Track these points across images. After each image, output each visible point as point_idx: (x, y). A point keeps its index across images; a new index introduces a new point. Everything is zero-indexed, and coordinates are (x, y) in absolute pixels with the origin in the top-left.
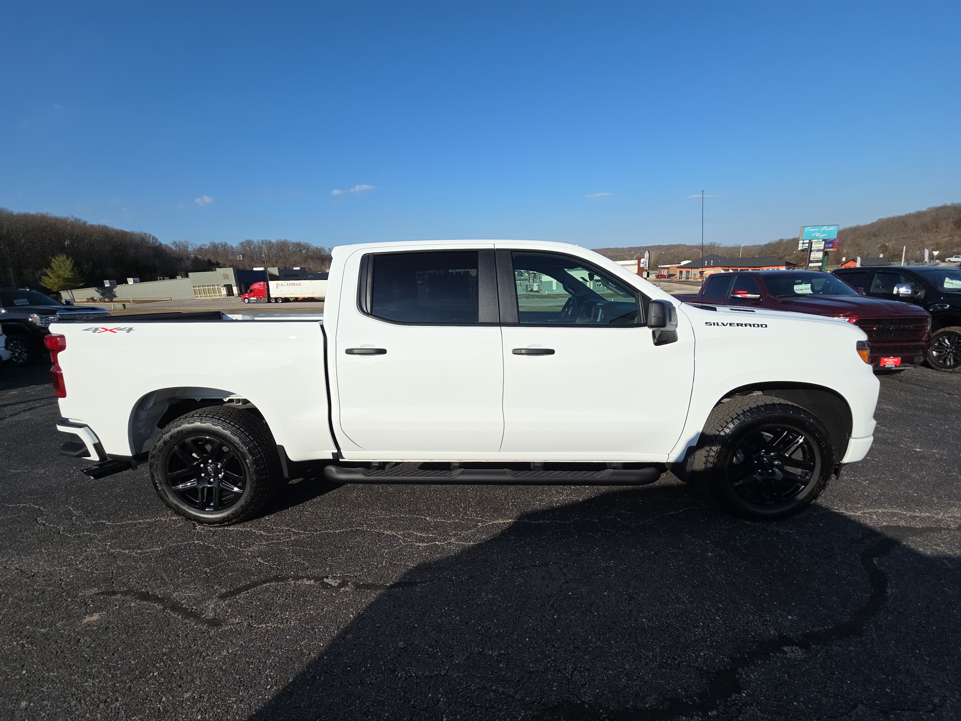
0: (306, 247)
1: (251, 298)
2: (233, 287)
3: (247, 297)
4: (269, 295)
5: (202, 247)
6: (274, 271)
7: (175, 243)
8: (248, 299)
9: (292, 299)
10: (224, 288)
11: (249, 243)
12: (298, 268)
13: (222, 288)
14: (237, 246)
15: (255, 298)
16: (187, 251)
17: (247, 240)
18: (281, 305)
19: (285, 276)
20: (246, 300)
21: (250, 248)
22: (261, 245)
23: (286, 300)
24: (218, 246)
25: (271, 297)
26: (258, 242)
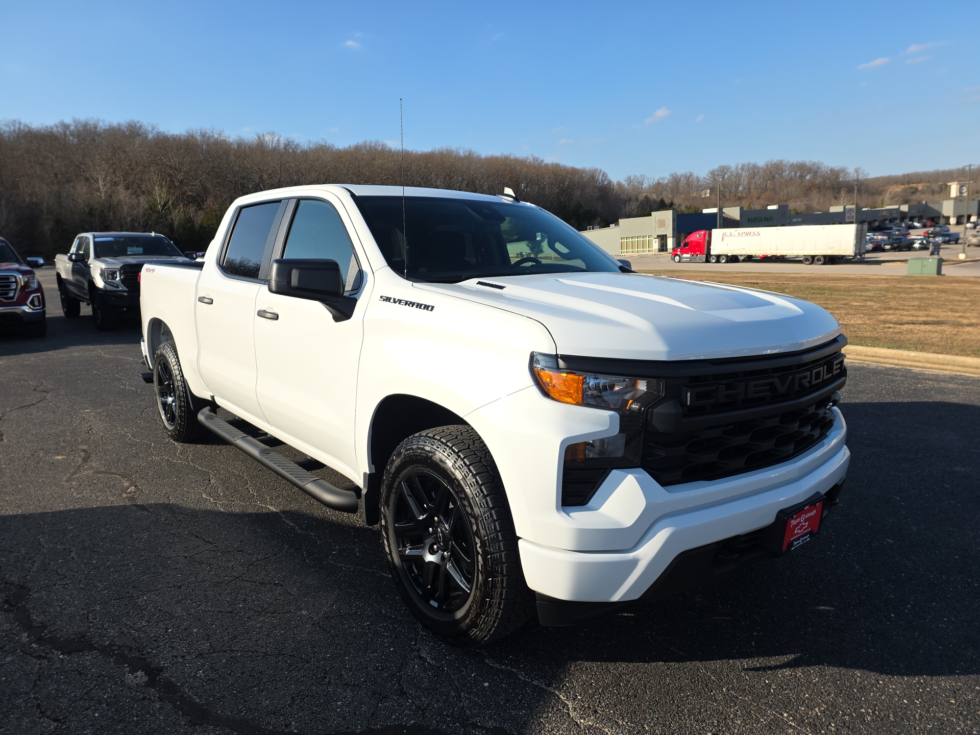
0: (813, 170)
1: (685, 255)
2: (668, 239)
3: (679, 253)
4: (709, 249)
5: (660, 181)
6: (733, 212)
7: (629, 178)
8: (680, 257)
9: (743, 258)
10: (657, 240)
11: (723, 170)
12: (774, 207)
13: (654, 240)
14: (705, 176)
15: (688, 255)
16: (642, 188)
17: (722, 166)
18: (724, 267)
19: (749, 220)
20: (677, 258)
21: (723, 178)
22: (740, 171)
23: (733, 259)
24: (680, 179)
25: (712, 253)
26: (737, 167)
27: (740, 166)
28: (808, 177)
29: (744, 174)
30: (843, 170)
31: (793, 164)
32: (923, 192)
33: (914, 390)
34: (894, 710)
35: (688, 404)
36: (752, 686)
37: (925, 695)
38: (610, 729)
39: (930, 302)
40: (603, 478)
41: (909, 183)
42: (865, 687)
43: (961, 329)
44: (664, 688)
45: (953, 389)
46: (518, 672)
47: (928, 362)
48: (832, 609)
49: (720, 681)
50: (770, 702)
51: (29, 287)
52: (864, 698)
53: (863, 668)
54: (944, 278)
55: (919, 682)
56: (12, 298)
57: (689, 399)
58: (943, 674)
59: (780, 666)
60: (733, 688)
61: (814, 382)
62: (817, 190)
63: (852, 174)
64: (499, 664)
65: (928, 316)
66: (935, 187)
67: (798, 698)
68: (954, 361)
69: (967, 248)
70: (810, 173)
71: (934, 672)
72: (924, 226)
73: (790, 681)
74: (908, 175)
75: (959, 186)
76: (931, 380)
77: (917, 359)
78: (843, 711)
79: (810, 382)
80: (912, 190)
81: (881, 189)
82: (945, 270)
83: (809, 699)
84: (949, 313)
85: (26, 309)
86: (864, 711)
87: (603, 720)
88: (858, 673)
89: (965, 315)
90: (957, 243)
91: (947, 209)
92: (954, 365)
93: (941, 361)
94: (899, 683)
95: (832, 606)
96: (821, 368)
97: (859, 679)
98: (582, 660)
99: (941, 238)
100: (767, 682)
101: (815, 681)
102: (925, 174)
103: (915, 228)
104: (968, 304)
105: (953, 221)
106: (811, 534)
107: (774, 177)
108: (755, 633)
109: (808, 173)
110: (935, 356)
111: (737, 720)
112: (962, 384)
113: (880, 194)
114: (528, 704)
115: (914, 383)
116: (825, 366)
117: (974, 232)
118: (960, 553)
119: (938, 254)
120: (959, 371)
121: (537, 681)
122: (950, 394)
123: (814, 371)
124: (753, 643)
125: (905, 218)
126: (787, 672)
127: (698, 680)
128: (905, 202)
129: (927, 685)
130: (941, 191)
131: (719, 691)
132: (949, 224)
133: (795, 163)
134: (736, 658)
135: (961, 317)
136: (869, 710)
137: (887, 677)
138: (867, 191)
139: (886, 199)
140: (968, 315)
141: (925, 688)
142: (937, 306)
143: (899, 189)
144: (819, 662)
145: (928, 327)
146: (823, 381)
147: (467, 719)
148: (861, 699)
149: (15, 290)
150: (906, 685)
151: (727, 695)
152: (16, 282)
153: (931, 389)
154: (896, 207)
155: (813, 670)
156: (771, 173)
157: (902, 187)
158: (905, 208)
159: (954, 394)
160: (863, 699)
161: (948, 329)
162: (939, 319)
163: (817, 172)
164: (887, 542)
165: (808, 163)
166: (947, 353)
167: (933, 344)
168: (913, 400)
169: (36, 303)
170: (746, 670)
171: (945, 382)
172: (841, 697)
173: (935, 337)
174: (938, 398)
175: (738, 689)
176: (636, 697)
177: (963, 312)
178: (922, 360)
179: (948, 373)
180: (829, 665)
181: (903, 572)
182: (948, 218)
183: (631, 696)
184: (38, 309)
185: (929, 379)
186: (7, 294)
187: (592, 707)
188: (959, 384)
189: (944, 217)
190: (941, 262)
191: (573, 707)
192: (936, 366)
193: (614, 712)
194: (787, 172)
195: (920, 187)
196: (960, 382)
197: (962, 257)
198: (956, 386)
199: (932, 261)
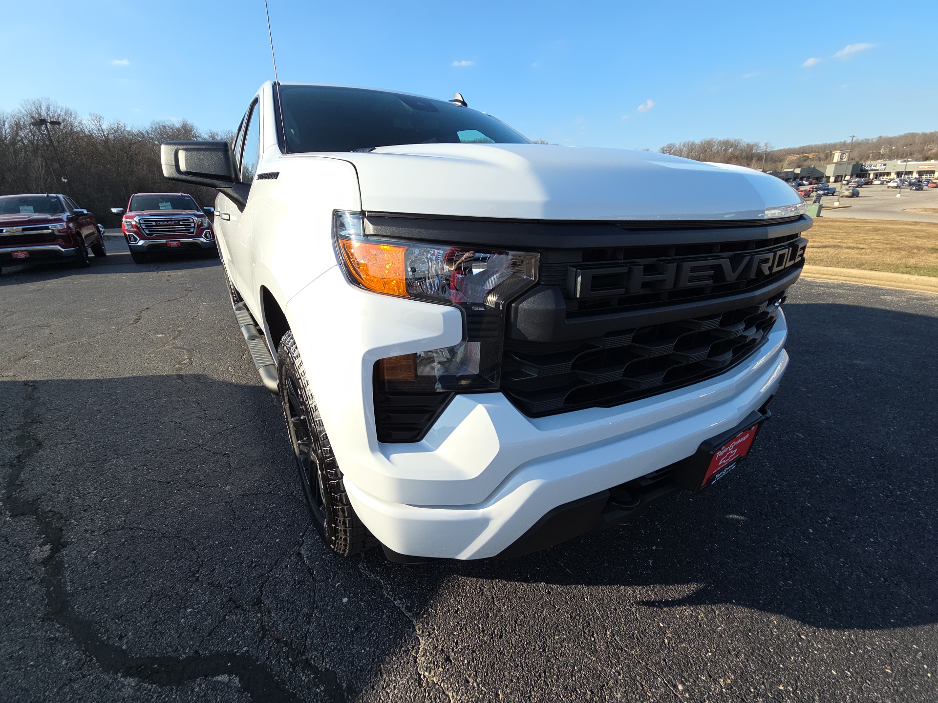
27: (682, 144)
28: (730, 150)
29: (685, 149)
30: (756, 145)
31: (720, 141)
32: (812, 160)
33: (809, 294)
34: (820, 689)
35: (578, 296)
36: (642, 631)
37: (857, 661)
38: (454, 695)
39: (815, 233)
40: (444, 405)
41: (803, 153)
42: (783, 644)
43: (840, 250)
44: (537, 625)
45: (842, 294)
46: (385, 584)
47: (818, 273)
48: (742, 518)
49: (605, 618)
50: (662, 662)
51: (203, 225)
52: (783, 665)
53: (780, 613)
54: (822, 218)
55: (849, 639)
56: (193, 233)
57: (579, 287)
58: (877, 627)
59: (679, 600)
60: (619, 633)
61: (775, 269)
62: (736, 159)
63: (762, 149)
64: (370, 571)
65: (814, 242)
66: (822, 156)
67: (698, 657)
68: (841, 272)
69: (841, 198)
70: (732, 147)
71: (867, 623)
72: (810, 184)
73: (690, 627)
74: (804, 147)
75: (840, 154)
76: (822, 286)
77: (810, 271)
78: (755, 688)
79: (770, 268)
80: (805, 158)
81: (782, 157)
82: (823, 213)
83: (712, 661)
84: (831, 240)
85: (203, 240)
86: (782, 688)
87: (453, 675)
88: (774, 619)
89: (843, 241)
90: (833, 195)
91: (830, 171)
92: (841, 276)
93: (830, 273)
94: (825, 639)
95: (742, 514)
96: (786, 251)
97: (776, 630)
98: (458, 574)
99: (822, 192)
100: (661, 625)
101: (720, 628)
102: (816, 146)
103: (804, 185)
104: (844, 234)
105: (832, 179)
106: (738, 461)
107: (706, 151)
108: (654, 548)
109: (730, 147)
110: (825, 268)
111: (616, 692)
112: (848, 290)
113: (781, 161)
114: (376, 638)
115: (808, 289)
116: (791, 248)
117: (847, 187)
118: (875, 453)
119: (819, 202)
120: (844, 281)
121: (399, 602)
122: (840, 298)
123: (779, 253)
124: (650, 561)
125: (797, 178)
126: (687, 611)
127: (579, 614)
128: (799, 167)
129: (859, 644)
130: (827, 158)
131: (602, 636)
132: (829, 182)
133: (722, 140)
134: (628, 585)
135: (840, 242)
136: (789, 688)
137: (811, 630)
138: (772, 159)
139: (785, 165)
140: (846, 241)
141: (857, 650)
142: (821, 235)
143: (794, 158)
144: (725, 600)
145: (815, 250)
146: (785, 268)
147: (304, 652)
148: (779, 667)
149: (194, 227)
150: (834, 645)
151: (611, 643)
152: (194, 222)
153: (823, 294)
154: (792, 170)
155: (719, 610)
156: (704, 148)
157: (798, 156)
158: (798, 171)
159: (844, 298)
160: (781, 666)
161: (831, 251)
162: (823, 244)
163: (737, 146)
164: (797, 435)
165: (731, 140)
166: (835, 267)
167: (822, 260)
168: (809, 302)
169: (208, 236)
170: (638, 603)
171: (834, 288)
172: (753, 660)
173: (823, 256)
174: (830, 301)
175: (625, 633)
176: (501, 637)
177: (842, 239)
178: (814, 272)
179: (835, 281)
180: (738, 604)
181: (817, 473)
182: (829, 177)
183: (496, 635)
184: (210, 240)
185: (821, 286)
186: (190, 230)
187: (445, 650)
188: (847, 290)
189: (826, 177)
190: (821, 207)
191: (423, 648)
192: (825, 276)
193: (469, 662)
194: (716, 147)
195: (811, 156)
196: (847, 288)
197: (836, 204)
198: (844, 292)
199: (816, 207)
